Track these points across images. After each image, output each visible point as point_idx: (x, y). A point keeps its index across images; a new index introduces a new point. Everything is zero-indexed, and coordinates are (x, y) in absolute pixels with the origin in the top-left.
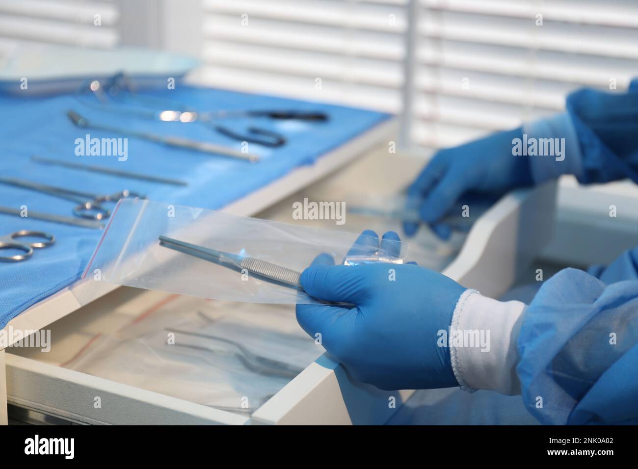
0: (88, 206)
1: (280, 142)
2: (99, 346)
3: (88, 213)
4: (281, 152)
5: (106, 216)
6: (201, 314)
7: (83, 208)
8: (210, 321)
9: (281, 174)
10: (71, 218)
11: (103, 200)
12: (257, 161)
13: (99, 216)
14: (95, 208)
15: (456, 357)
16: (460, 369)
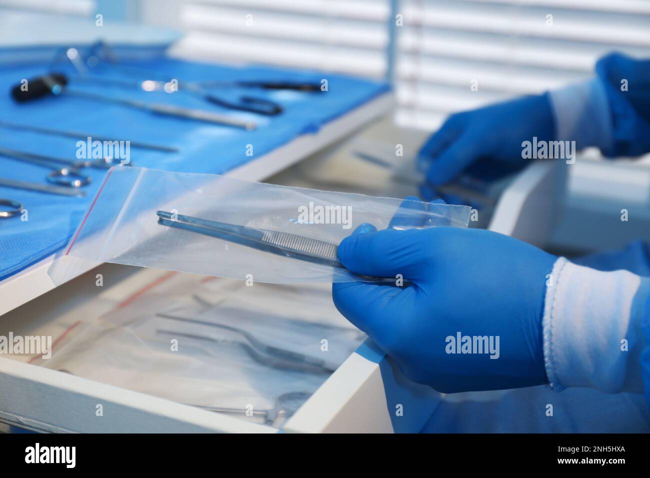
0: (64, 172)
1: (276, 111)
2: (77, 336)
3: (64, 180)
4: (279, 120)
5: (85, 183)
6: (197, 298)
7: (59, 174)
8: (207, 306)
9: (284, 141)
10: (44, 185)
11: (82, 166)
12: (255, 129)
13: (77, 183)
14: (73, 175)
15: (551, 343)
16: (555, 359)
